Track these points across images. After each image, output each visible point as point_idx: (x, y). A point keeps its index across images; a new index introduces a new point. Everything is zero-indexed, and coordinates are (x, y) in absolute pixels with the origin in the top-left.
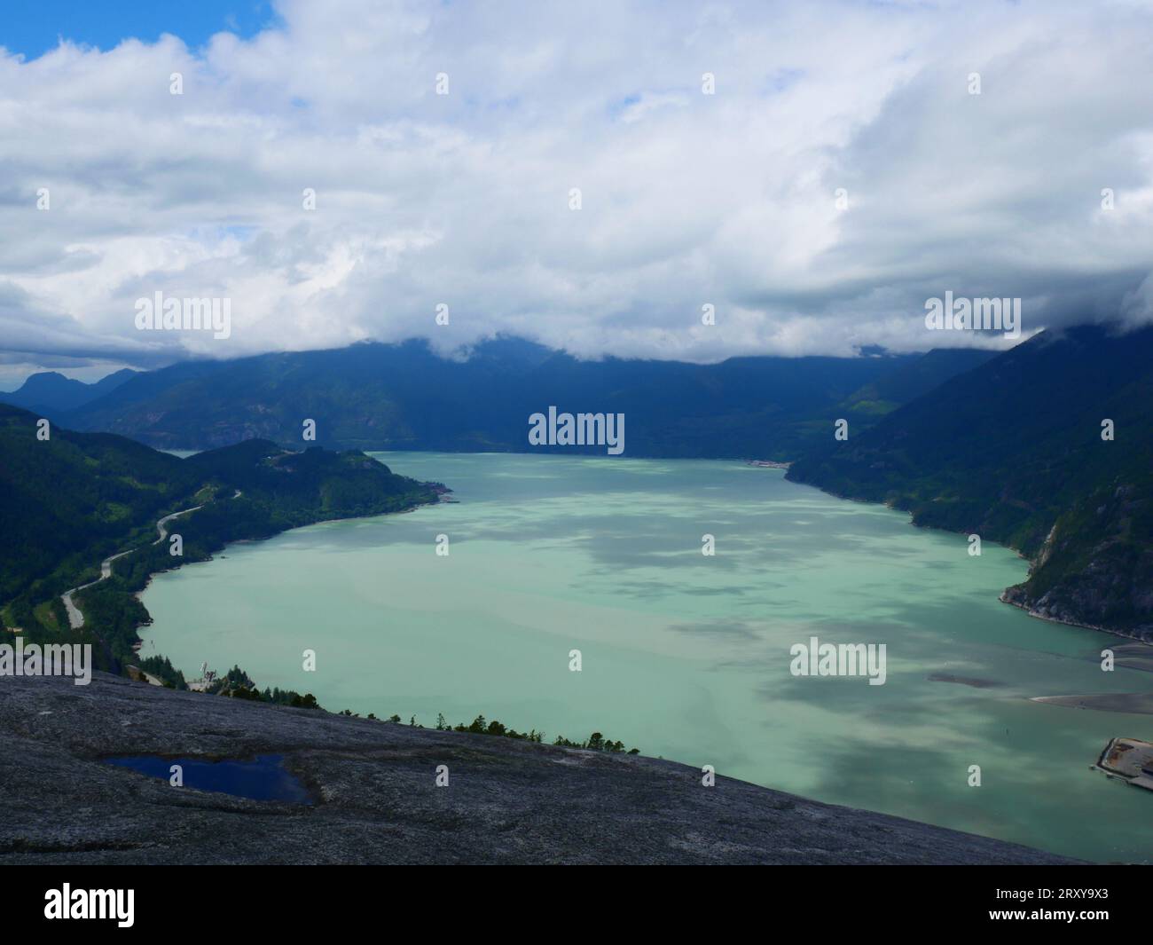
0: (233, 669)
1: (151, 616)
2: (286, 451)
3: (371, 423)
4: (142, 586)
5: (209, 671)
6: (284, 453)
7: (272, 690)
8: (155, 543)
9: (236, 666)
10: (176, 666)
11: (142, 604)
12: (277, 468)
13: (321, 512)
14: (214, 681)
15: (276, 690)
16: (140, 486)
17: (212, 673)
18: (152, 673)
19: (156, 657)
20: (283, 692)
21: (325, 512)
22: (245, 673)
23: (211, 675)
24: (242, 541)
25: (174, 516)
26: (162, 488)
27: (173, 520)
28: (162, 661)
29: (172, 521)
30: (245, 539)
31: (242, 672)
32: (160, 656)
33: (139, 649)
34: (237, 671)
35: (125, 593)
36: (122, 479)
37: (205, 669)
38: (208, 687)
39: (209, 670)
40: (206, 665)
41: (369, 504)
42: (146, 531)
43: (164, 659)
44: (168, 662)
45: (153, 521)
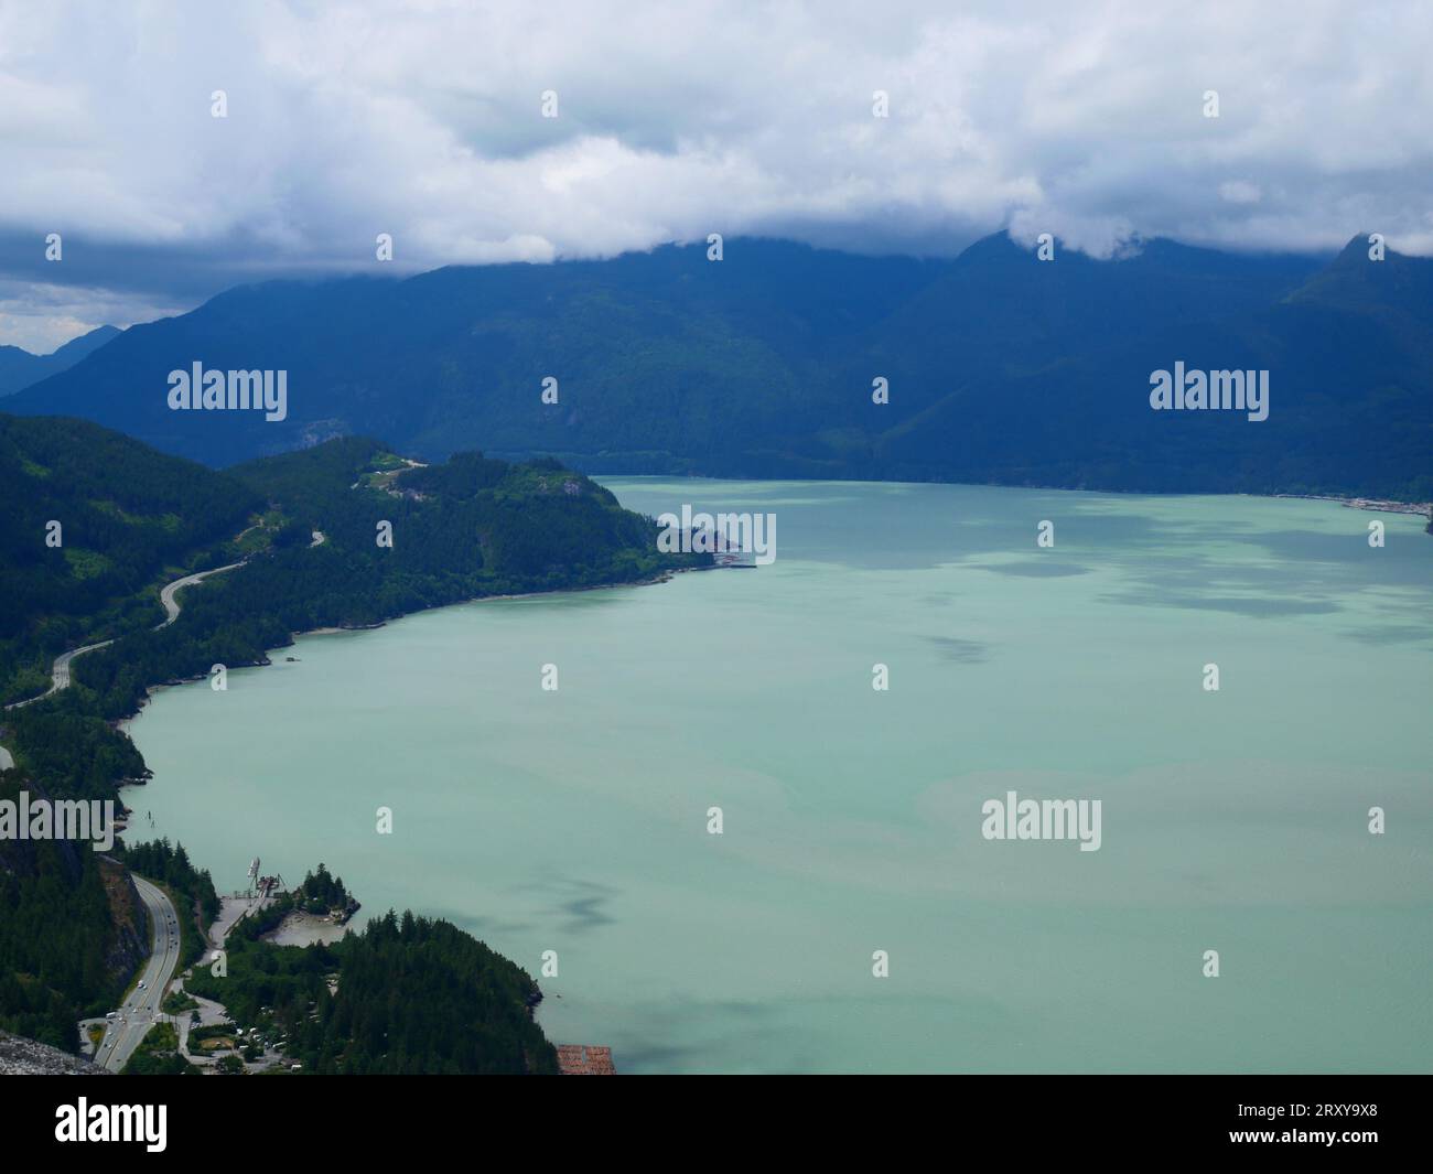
0: (315, 873)
1: (147, 765)
2: (410, 462)
3: (572, 420)
4: (131, 709)
5: (267, 876)
6: (408, 465)
7: (399, 914)
8: (157, 628)
9: (322, 866)
10: (197, 862)
11: (129, 741)
12: (394, 493)
13: (481, 579)
14: (276, 896)
15: (408, 916)
16: (128, 519)
17: (272, 880)
18: (149, 876)
19: (158, 843)
20: (422, 921)
21: (490, 580)
22: (339, 881)
23: (269, 883)
24: (326, 631)
25: (194, 580)
26: (171, 522)
27: (192, 585)
28: (168, 851)
29: (188, 589)
30: (331, 626)
31: (334, 879)
32: (165, 842)
33: (124, 828)
34: (324, 876)
35: (99, 720)
36: (93, 503)
37: (256, 870)
38: (265, 908)
39: (265, 873)
40: (258, 864)
41: (578, 565)
42: (141, 604)
43: (174, 847)
44: (181, 853)
45: (153, 587)
